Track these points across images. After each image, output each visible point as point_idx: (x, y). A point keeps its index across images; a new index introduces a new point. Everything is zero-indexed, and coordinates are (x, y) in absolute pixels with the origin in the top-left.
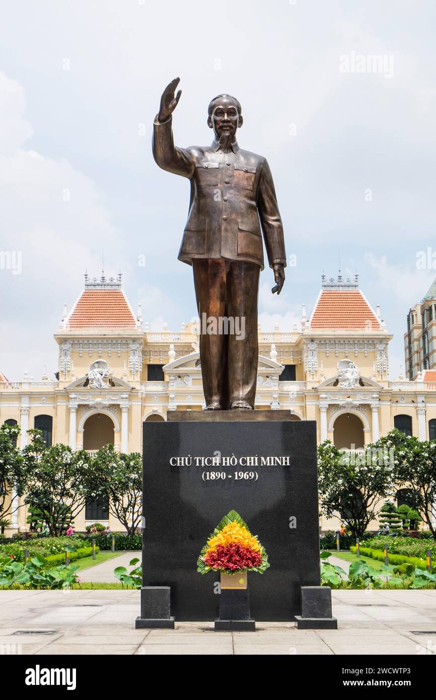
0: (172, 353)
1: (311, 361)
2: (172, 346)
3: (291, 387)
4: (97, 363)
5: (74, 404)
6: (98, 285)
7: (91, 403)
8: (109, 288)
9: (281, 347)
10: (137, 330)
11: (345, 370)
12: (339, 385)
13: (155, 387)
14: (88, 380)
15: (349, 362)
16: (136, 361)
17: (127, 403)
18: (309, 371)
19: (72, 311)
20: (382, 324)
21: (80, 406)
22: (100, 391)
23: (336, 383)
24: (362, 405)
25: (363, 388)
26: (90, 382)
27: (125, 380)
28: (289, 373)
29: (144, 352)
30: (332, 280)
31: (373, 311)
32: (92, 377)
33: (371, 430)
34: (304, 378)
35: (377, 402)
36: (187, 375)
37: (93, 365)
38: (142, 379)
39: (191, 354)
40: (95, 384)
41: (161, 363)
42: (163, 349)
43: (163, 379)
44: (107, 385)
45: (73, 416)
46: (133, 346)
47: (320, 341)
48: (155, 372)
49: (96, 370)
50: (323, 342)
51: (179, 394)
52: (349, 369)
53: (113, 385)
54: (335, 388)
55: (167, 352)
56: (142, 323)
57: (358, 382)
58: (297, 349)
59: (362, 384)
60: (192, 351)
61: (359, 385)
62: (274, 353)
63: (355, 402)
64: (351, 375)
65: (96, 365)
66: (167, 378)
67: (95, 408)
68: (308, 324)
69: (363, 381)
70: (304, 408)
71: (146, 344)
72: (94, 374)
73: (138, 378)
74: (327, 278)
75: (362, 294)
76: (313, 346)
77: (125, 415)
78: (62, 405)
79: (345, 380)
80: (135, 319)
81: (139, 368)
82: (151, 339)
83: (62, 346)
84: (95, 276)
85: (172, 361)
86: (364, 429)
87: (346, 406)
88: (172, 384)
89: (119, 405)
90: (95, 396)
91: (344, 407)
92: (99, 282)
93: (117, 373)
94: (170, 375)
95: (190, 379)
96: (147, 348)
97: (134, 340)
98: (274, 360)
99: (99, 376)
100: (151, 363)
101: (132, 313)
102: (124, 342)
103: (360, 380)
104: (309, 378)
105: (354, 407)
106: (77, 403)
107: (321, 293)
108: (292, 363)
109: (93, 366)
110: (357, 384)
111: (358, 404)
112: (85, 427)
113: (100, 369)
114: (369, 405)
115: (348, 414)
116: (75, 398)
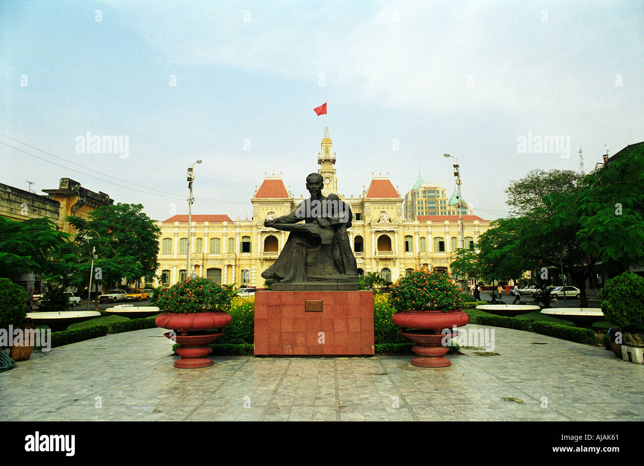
1: (367, 211)
3: (359, 223)
4: (270, 212)
5: (260, 231)
6: (271, 177)
8: (276, 179)
9: (354, 205)
10: (289, 197)
11: (383, 215)
12: (380, 223)
15: (385, 211)
18: (366, 216)
21: (262, 232)
23: (379, 221)
24: (391, 231)
25: (391, 223)
29: (292, 207)
31: (395, 188)
33: (394, 242)
34: (364, 219)
35: (397, 230)
37: (268, 213)
45: (260, 236)
46: (286, 205)
47: (371, 202)
49: (270, 215)
50: (373, 203)
52: (385, 215)
54: (378, 223)
56: (291, 194)
58: (362, 205)
59: (390, 221)
64: (386, 217)
67: (269, 233)
68: (366, 195)
70: (364, 232)
71: (293, 203)
76: (368, 204)
77: (283, 236)
78: (254, 231)
79: (383, 220)
80: (288, 193)
82: (295, 201)
83: (254, 205)
86: (391, 242)
92: (271, 175)
97: (287, 202)
101: (286, 189)
102: (282, 203)
103: (390, 219)
104: (366, 219)
105: (387, 232)
108: (358, 212)
110: (388, 222)
111: (388, 230)
112: (265, 241)
113: (272, 215)
114: (393, 231)
115: (384, 235)
116: (260, 228)
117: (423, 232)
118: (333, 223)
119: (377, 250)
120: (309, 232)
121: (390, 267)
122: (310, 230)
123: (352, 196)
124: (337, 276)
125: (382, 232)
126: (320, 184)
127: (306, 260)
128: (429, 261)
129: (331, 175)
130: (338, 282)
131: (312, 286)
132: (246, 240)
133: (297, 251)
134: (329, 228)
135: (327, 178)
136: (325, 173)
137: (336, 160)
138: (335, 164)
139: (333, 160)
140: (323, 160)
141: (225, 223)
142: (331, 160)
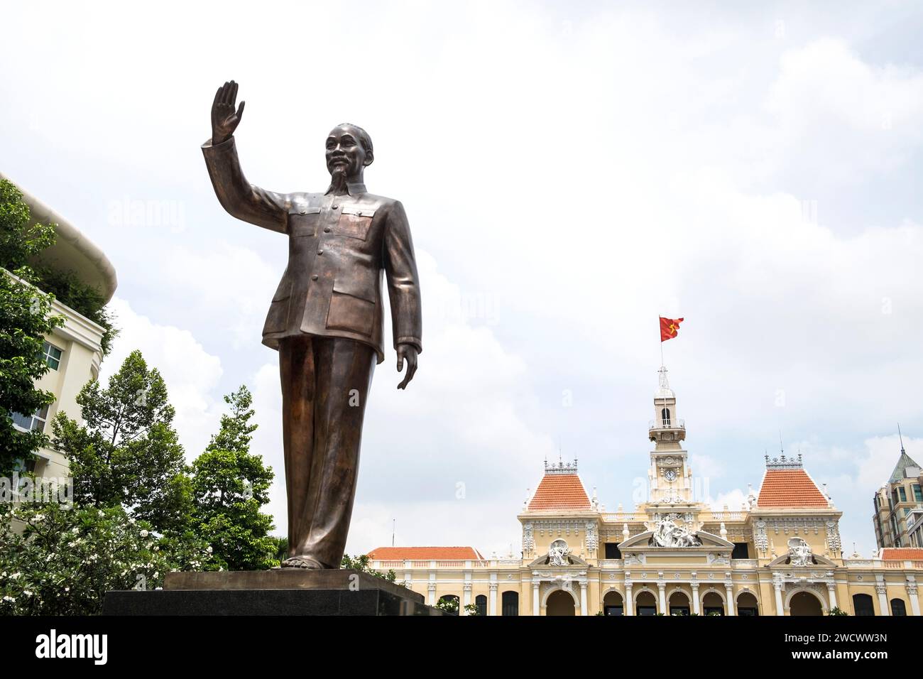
0: (626, 532)
1: (761, 538)
2: (626, 526)
3: (743, 565)
4: (557, 541)
5: (537, 581)
6: (557, 470)
7: (552, 580)
8: (566, 472)
9: (731, 527)
10: (592, 511)
11: (796, 547)
12: (791, 563)
13: (611, 565)
14: (549, 558)
15: (800, 540)
16: (592, 538)
17: (585, 580)
18: (760, 549)
19: (533, 494)
20: (830, 502)
21: (542, 582)
22: (561, 569)
23: (788, 561)
24: (817, 583)
25: (817, 566)
26: (551, 560)
27: (583, 558)
28: (741, 551)
29: (601, 532)
30: (775, 460)
31: (819, 489)
32: (553, 555)
34: (755, 556)
35: (833, 581)
36: (641, 553)
38: (599, 556)
39: (644, 532)
40: (555, 562)
41: (618, 541)
42: (618, 528)
43: (619, 557)
44: (565, 563)
45: (536, 592)
46: (589, 526)
47: (768, 519)
48: (612, 551)
49: (556, 549)
50: (771, 520)
51: (635, 572)
52: (801, 547)
53: (571, 562)
54: (787, 566)
55: (622, 531)
56: (597, 504)
57: (811, 560)
58: (747, 526)
59: (815, 562)
60: (644, 530)
61: (811, 563)
62: (723, 531)
63: (809, 581)
64: (802, 552)
65: (556, 544)
66: (623, 555)
67: (557, 584)
68: (755, 503)
69: (816, 559)
70: (758, 586)
71: (602, 523)
72: (555, 552)
73: (595, 556)
74: (771, 458)
75: (806, 472)
76: (761, 524)
77: (584, 592)
78: (526, 581)
79: (797, 558)
80: (591, 501)
81: (596, 546)
82: (606, 519)
83: (525, 527)
84: (554, 462)
85: (626, 539)
86: (822, 609)
87: (801, 584)
88: (627, 562)
89: (578, 582)
90: (555, 573)
91: (799, 586)
92: (557, 467)
93: (576, 551)
94: (625, 553)
95: (644, 556)
96: (603, 528)
97: (590, 520)
98: (724, 538)
99: (558, 554)
100: (608, 541)
101: (588, 495)
102: (581, 522)
103: (813, 557)
104: (761, 556)
105: (809, 585)
106: (540, 580)
107: (765, 473)
108: (743, 541)
109: (553, 545)
110: (810, 563)
111: (812, 581)
112: (548, 603)
113: (560, 548)
114: (824, 584)
115: (804, 593)
116: (538, 575)
123: (726, 507)
125: (797, 585)
129: (678, 464)
135: (670, 469)
136: (665, 458)
137: (685, 432)
138: (683, 440)
139: (679, 432)
140: (659, 434)
141: (468, 566)
142: (676, 433)
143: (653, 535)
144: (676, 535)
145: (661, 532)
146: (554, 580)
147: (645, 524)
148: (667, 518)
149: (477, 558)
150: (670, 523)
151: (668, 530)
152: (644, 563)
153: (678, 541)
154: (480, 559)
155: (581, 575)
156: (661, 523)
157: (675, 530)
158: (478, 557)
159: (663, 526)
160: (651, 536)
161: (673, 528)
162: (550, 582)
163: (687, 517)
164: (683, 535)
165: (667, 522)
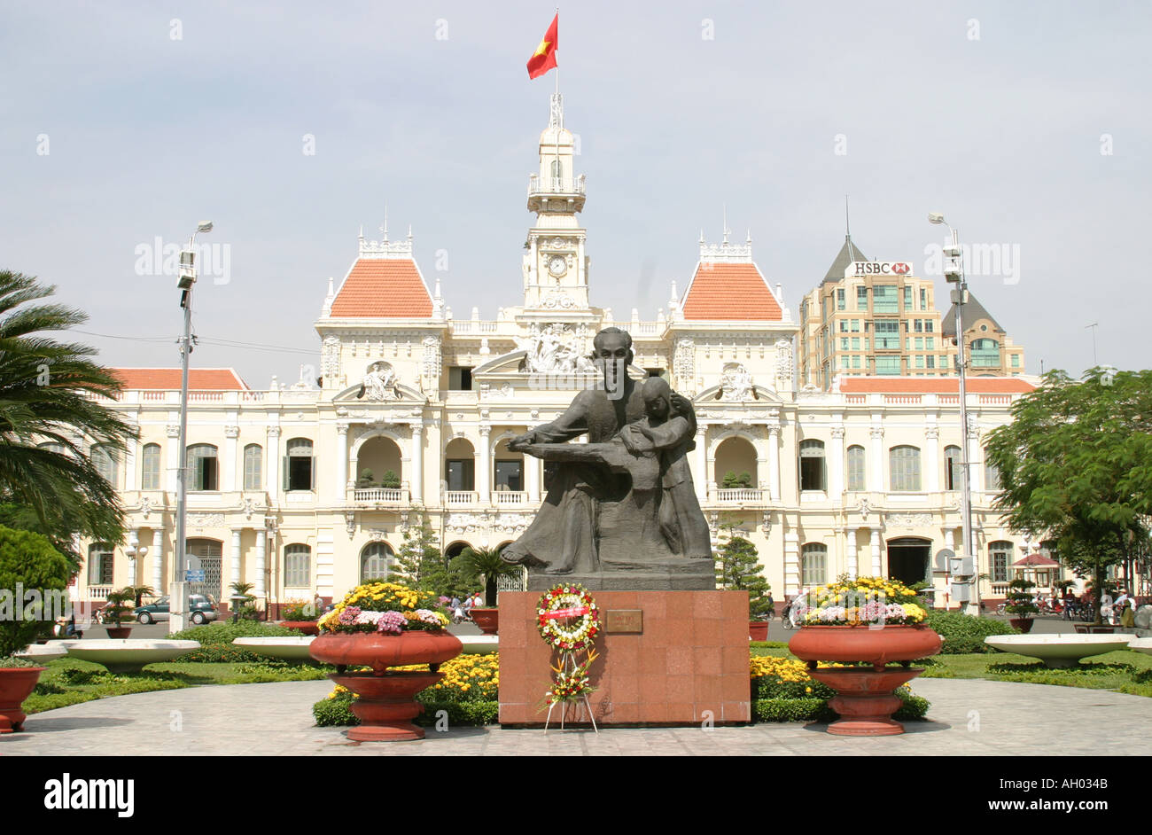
0: (485, 350)
1: (682, 363)
2: (485, 341)
4: (377, 363)
5: (345, 422)
6: (378, 252)
7: (368, 421)
8: (395, 256)
10: (435, 317)
11: (732, 376)
12: (723, 398)
13: (459, 399)
16: (433, 360)
17: (419, 421)
20: (785, 312)
21: (352, 425)
24: (756, 425)
26: (367, 390)
29: (445, 350)
31: (771, 291)
32: (370, 384)
33: (767, 460)
35: (777, 422)
36: (506, 382)
38: (441, 386)
39: (513, 352)
41: (470, 364)
42: (473, 347)
43: (470, 388)
44: (390, 395)
45: (342, 439)
46: (428, 341)
47: (697, 335)
49: (375, 374)
50: (700, 336)
51: (497, 409)
55: (478, 348)
57: (750, 392)
58: (666, 344)
60: (513, 348)
63: (745, 422)
64: (740, 382)
66: (477, 386)
67: (375, 428)
68: (680, 310)
69: (757, 391)
71: (448, 337)
73: (435, 386)
76: (687, 342)
77: (416, 439)
80: (432, 301)
81: (437, 371)
82: (454, 329)
85: (485, 361)
86: (759, 458)
87: (733, 426)
88: (485, 395)
89: (408, 425)
90: (374, 410)
91: (731, 429)
93: (405, 378)
94: (483, 382)
95: (511, 387)
96: (449, 347)
97: (431, 332)
99: (379, 383)
100: (457, 364)
101: (428, 292)
102: (415, 334)
103: (754, 390)
104: (681, 387)
105: (744, 428)
106: (349, 421)
107: (698, 265)
108: (656, 365)
110: (750, 396)
111: (749, 423)
112: (360, 456)
114: (765, 426)
115: (736, 439)
116: (344, 415)
117: (858, 429)
118: (657, 445)
119: (713, 485)
120: (606, 463)
121: (756, 538)
122: (607, 459)
124: (669, 558)
125: (729, 428)
126: (627, 353)
127: (597, 525)
128: (873, 522)
129: (570, 246)
130: (670, 573)
131: (617, 579)
132: (299, 452)
133: (577, 504)
134: (649, 454)
135: (557, 256)
136: (551, 239)
137: (584, 199)
138: (580, 211)
139: (575, 199)
140: (545, 200)
141: (231, 398)
142: (571, 201)
143: (526, 356)
144: (561, 355)
145: (539, 350)
146: (372, 421)
147: (515, 340)
148: (549, 330)
149: (240, 388)
150: (553, 338)
151: (548, 348)
152: (509, 396)
153: (563, 366)
154: (245, 389)
155: (414, 415)
156: (539, 339)
157: (560, 349)
158: (243, 386)
159: (541, 342)
160: (523, 358)
161: (556, 346)
162: (364, 424)
163: (578, 330)
164: (572, 356)
165: (549, 336)
